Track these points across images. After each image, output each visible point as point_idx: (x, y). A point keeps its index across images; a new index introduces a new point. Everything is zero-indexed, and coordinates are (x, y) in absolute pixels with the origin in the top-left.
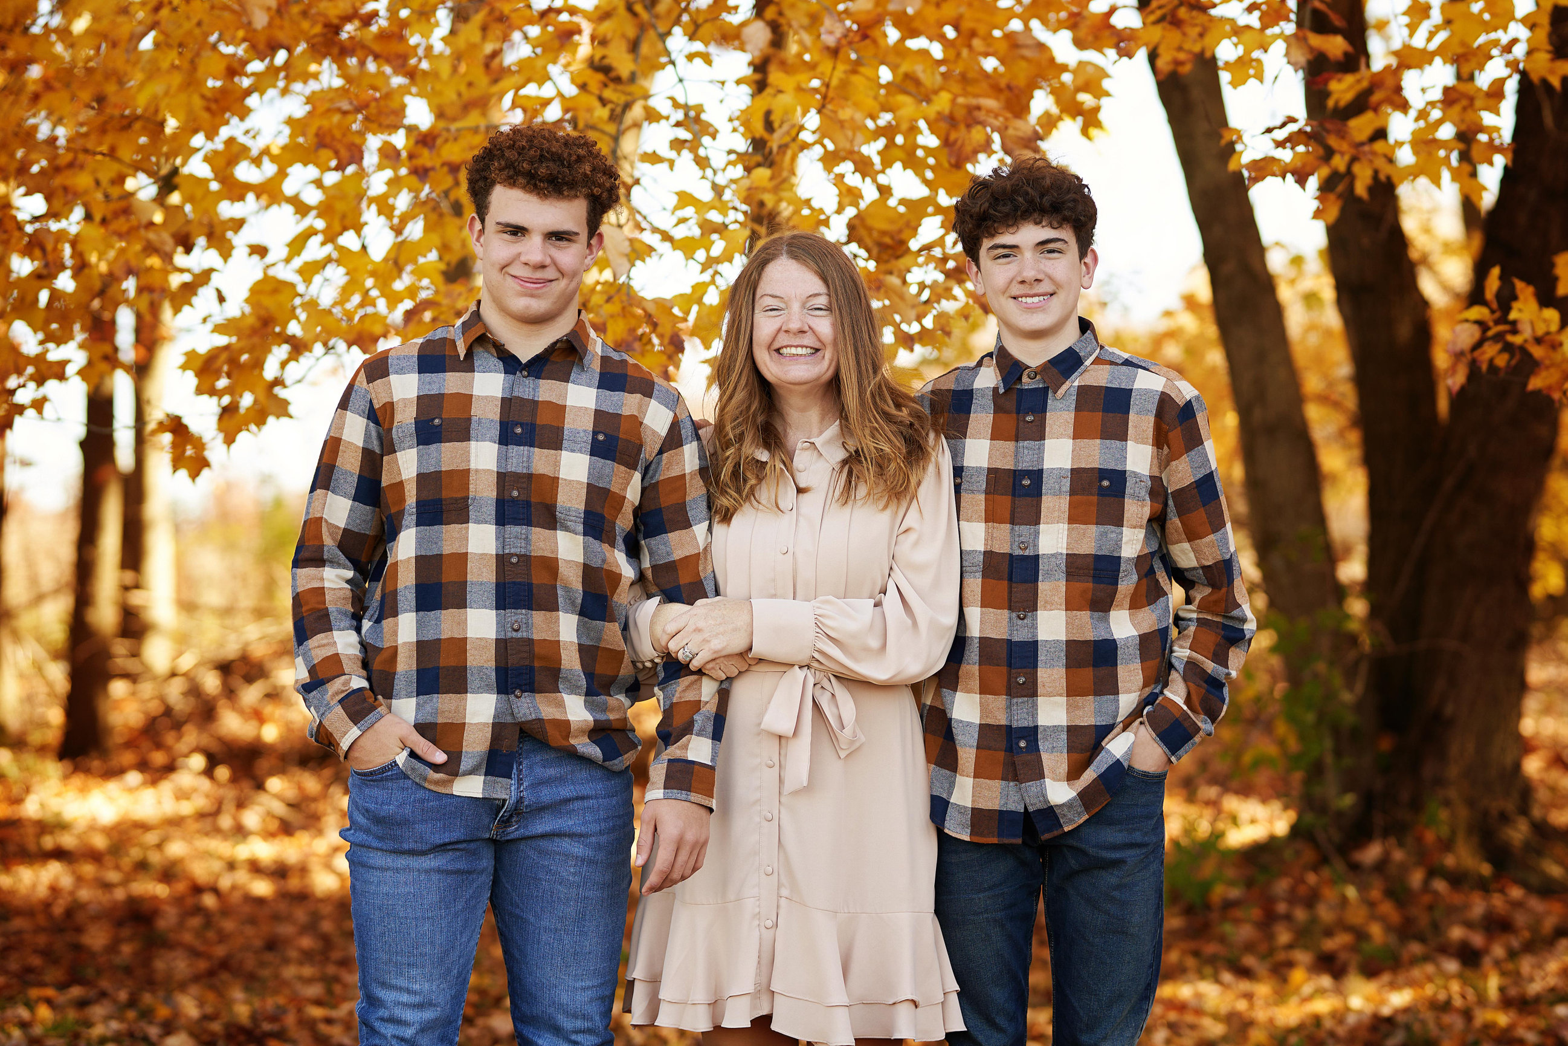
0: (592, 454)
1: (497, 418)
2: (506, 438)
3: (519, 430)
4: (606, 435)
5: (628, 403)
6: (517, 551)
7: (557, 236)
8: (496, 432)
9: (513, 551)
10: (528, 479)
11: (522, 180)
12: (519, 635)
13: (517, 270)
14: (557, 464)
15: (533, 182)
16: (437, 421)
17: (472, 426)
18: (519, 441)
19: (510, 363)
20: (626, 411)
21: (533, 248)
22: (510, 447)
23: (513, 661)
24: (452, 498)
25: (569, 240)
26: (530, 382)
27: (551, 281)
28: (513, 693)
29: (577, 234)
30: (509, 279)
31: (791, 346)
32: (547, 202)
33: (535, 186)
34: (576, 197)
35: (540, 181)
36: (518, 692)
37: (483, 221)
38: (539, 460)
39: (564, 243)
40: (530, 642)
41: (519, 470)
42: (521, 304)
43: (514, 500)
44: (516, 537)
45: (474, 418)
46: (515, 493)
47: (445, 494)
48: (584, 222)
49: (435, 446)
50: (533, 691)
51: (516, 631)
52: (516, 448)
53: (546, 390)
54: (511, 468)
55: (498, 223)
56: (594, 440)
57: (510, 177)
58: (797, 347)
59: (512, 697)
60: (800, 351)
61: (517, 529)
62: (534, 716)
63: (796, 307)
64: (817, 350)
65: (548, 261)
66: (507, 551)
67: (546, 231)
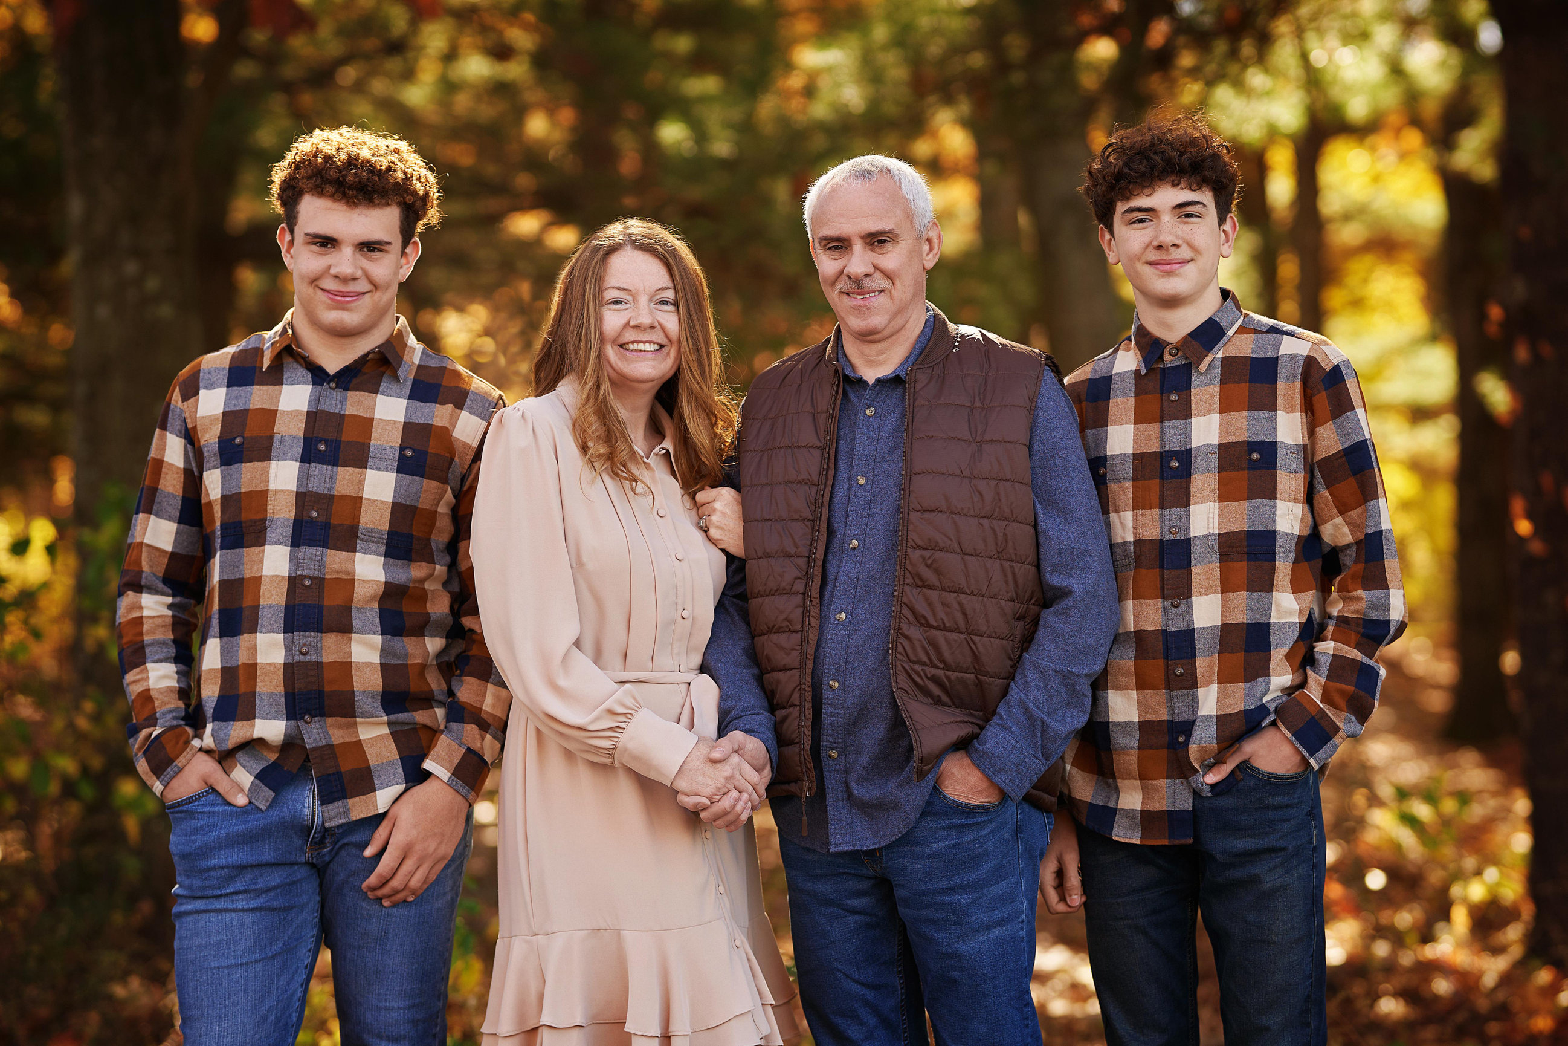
0: (399, 471)
1: (301, 434)
2: (308, 456)
3: (323, 447)
4: (414, 450)
5: (439, 414)
6: (311, 573)
7: (369, 247)
8: (298, 450)
9: (305, 573)
10: (326, 501)
11: (329, 189)
12: (307, 658)
13: (329, 284)
14: (361, 483)
15: (341, 190)
16: (238, 440)
17: (274, 445)
18: (322, 459)
19: (318, 375)
20: (437, 422)
21: (345, 261)
22: (312, 465)
23: (300, 685)
24: (251, 520)
25: (380, 250)
26: (337, 394)
27: (364, 293)
28: (302, 718)
29: (389, 243)
30: (320, 293)
31: (638, 342)
32: (358, 210)
33: (344, 194)
34: (387, 204)
35: (350, 188)
36: (307, 718)
37: (292, 232)
38: (343, 479)
39: (377, 254)
40: (319, 665)
41: (321, 490)
42: (332, 316)
43: (312, 521)
44: (310, 559)
45: (277, 437)
46: (314, 514)
47: (244, 516)
48: (398, 231)
49: (236, 466)
50: (323, 715)
51: (304, 654)
52: (319, 466)
53: (354, 403)
54: (313, 488)
55: (307, 234)
56: (402, 456)
57: (317, 186)
58: (644, 342)
59: (301, 723)
60: (647, 347)
61: (313, 550)
62: (324, 742)
63: (643, 300)
64: (662, 346)
65: (359, 273)
66: (300, 573)
67: (356, 242)
